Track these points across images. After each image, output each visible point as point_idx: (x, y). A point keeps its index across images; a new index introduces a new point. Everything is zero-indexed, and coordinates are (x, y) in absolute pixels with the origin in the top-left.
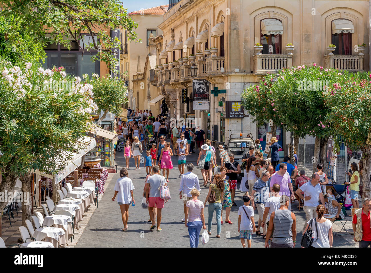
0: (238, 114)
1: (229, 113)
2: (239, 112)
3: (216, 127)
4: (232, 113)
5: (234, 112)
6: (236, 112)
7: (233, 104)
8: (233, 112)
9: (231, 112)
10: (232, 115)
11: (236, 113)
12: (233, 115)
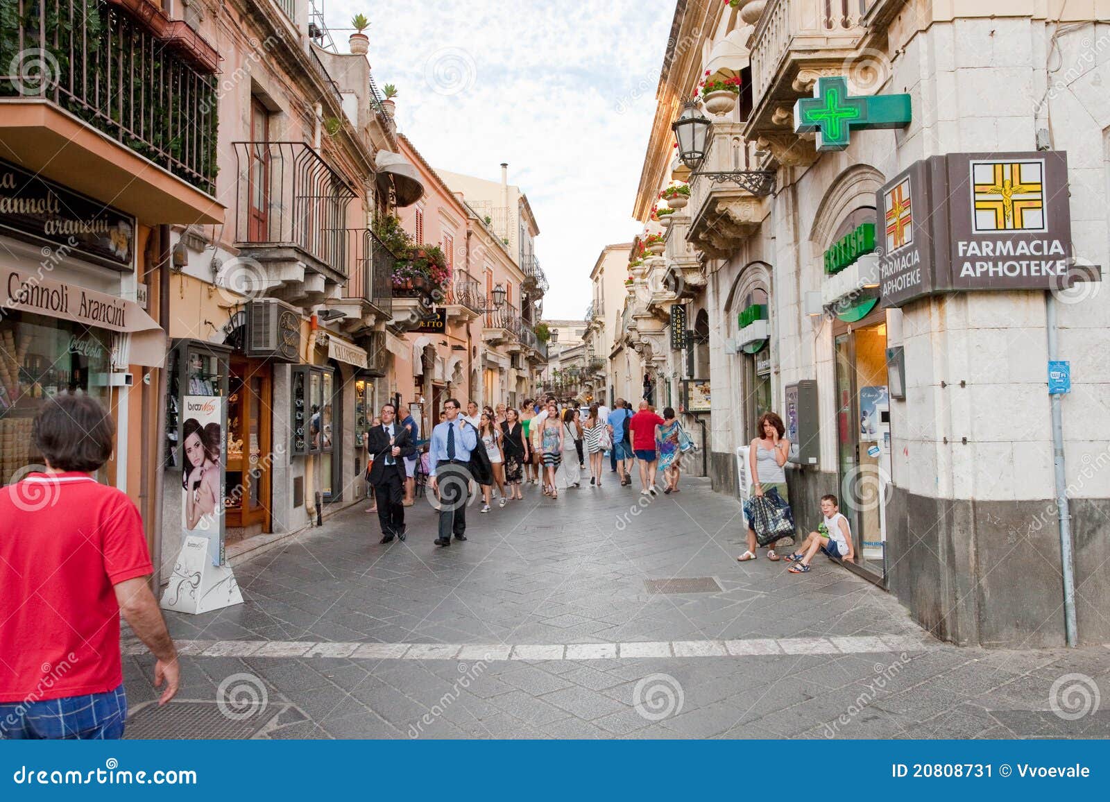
0: (1023, 257)
1: (951, 249)
2: (1028, 239)
3: (806, 392)
4: (973, 249)
5: (994, 239)
6: (1004, 239)
7: (983, 174)
8: (979, 239)
9: (969, 238)
10: (973, 260)
11: (1005, 248)
12: (986, 259)
